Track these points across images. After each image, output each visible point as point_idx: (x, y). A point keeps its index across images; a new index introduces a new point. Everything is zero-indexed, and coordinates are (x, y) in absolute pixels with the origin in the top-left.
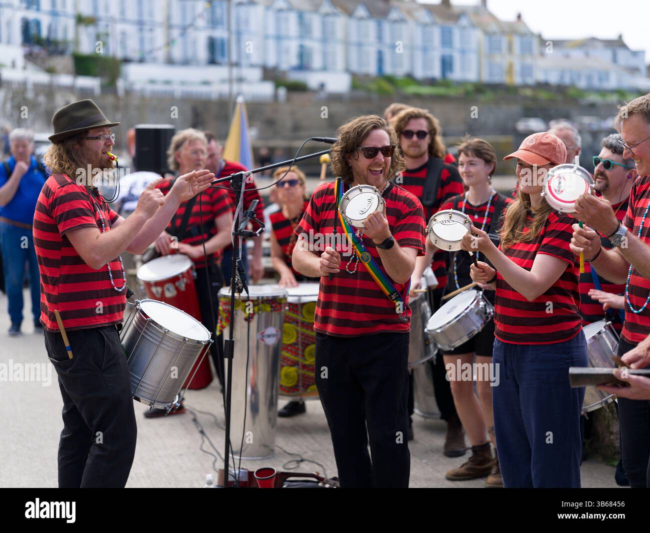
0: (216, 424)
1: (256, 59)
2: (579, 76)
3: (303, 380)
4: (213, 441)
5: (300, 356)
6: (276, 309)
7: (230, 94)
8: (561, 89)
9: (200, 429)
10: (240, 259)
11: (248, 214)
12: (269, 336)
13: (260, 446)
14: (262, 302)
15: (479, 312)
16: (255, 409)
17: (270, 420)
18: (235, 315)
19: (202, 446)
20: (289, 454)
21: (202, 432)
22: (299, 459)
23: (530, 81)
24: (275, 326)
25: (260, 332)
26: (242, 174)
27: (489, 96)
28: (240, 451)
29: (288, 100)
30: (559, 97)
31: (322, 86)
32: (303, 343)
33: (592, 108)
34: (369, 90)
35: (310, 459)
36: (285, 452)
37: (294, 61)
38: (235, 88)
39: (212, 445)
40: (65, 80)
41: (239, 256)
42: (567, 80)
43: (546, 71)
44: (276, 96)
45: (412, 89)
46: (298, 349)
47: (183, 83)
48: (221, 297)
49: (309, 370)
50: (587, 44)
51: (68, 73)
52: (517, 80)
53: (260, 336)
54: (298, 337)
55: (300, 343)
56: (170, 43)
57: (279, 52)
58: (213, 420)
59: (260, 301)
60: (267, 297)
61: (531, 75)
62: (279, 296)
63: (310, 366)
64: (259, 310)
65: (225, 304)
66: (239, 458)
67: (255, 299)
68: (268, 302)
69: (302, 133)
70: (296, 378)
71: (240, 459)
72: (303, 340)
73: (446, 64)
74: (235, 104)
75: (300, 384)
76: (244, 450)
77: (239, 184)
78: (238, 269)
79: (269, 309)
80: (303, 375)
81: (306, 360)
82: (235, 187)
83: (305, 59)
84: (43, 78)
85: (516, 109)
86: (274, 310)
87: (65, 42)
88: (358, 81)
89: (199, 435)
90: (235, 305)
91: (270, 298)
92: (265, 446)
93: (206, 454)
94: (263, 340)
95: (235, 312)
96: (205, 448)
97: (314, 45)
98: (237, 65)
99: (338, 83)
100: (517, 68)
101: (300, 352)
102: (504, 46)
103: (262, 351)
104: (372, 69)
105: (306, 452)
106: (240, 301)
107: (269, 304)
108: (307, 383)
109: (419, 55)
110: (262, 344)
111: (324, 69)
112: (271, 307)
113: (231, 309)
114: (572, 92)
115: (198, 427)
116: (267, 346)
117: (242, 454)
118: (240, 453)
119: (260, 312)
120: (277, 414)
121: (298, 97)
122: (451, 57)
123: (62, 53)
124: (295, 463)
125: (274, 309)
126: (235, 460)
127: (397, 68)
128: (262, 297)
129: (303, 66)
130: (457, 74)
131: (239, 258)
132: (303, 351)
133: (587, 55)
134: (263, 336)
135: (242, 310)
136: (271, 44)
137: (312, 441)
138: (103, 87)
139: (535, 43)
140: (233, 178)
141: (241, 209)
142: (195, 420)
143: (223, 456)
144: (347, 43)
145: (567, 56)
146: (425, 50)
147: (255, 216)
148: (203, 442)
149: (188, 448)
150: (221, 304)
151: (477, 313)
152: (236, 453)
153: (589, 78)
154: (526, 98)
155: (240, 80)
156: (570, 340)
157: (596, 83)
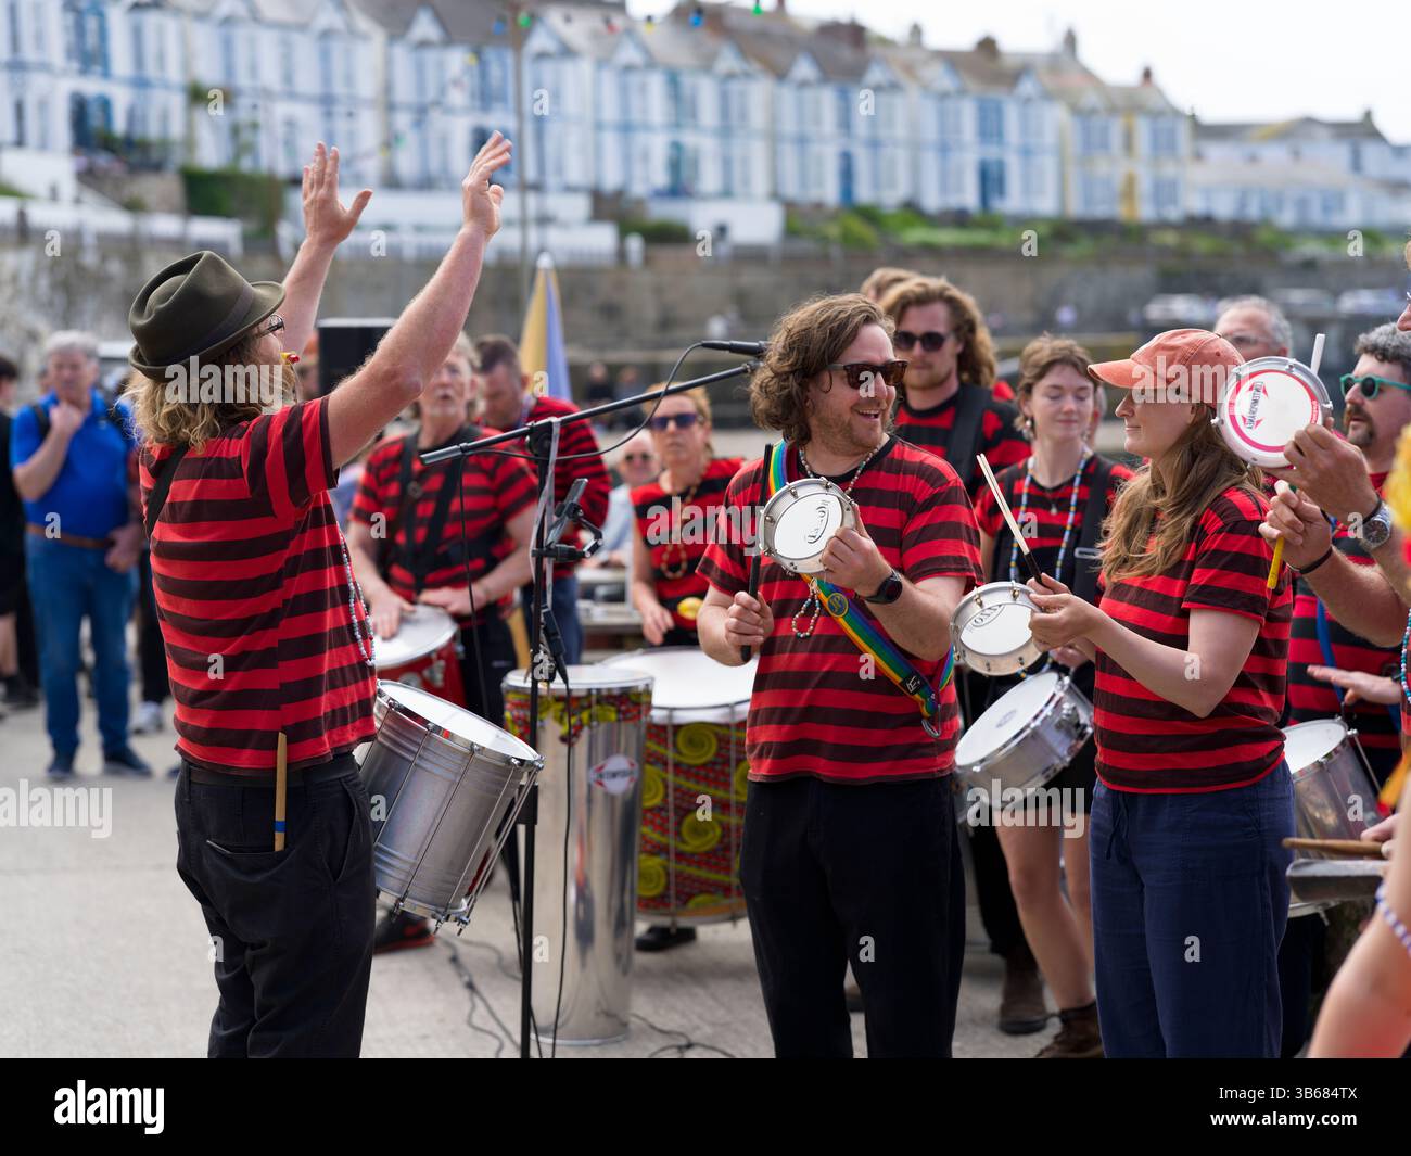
0: (501, 967)
1: (576, 173)
2: (1280, 201)
3: (677, 884)
4: (495, 1006)
5: (672, 834)
6: (629, 715)
7: (524, 250)
8: (1240, 230)
9: (466, 979)
10: (550, 608)
11: (566, 509)
12: (614, 775)
13: (597, 1014)
14: (599, 702)
15: (1063, 723)
16: (585, 934)
17: (618, 957)
18: (539, 731)
19: (470, 1016)
20: (662, 1032)
21: (471, 986)
22: (683, 1042)
23: (1174, 213)
24: (626, 753)
25: (594, 768)
26: (550, 424)
27: (1084, 247)
28: (553, 1027)
29: (647, 260)
30: (1238, 249)
31: (722, 231)
32: (677, 807)
33: (1308, 270)
34: (825, 239)
35: (707, 1043)
36: (653, 1027)
37: (660, 178)
38: (534, 237)
39: (492, 1014)
40: (166, 225)
41: (545, 602)
42: (1253, 211)
43: (1207, 192)
44: (622, 254)
45: (916, 235)
46: (666, 820)
47: (419, 228)
48: (508, 692)
49: (690, 863)
50: (1296, 132)
51: (172, 211)
52: (1145, 211)
53: (594, 776)
54: (666, 795)
55: (671, 807)
56: (390, 142)
57: (627, 159)
58: (493, 958)
59: (594, 699)
60: (609, 690)
61: (1174, 200)
62: (637, 687)
63: (693, 855)
64: (591, 717)
65: (518, 705)
66: (550, 1041)
67: (583, 693)
68: (612, 701)
69: (679, 334)
70: (663, 881)
71: (554, 1045)
72: (678, 802)
73: (991, 180)
74: (534, 270)
75: (672, 892)
76: (564, 1024)
77: (546, 445)
78: (545, 630)
79: (613, 717)
80: (679, 875)
81: (683, 842)
82: (535, 451)
83: (685, 172)
84: (117, 221)
85: (1142, 274)
86: (625, 719)
87: (165, 144)
88: (798, 219)
89: (464, 994)
90: (539, 709)
91: (616, 692)
92: (608, 1015)
93: (479, 1034)
94: (601, 784)
95: (539, 724)
96: (477, 1021)
97: (703, 144)
98: (538, 187)
99: (758, 224)
100: (1144, 185)
101: (671, 826)
102: (1116, 139)
103: (599, 809)
104: (830, 193)
105: (697, 1028)
106: (550, 699)
107: (613, 705)
108: (687, 890)
109: (930, 162)
110: (598, 792)
111: (727, 193)
112: (619, 711)
113: (531, 717)
114: (1264, 236)
115: (461, 976)
116: (610, 798)
117: (559, 1032)
118: (554, 1031)
119: (594, 723)
120: (633, 945)
121: (667, 255)
122: (1001, 165)
123: (157, 167)
124: (675, 1050)
125: (624, 716)
126: (543, 1047)
127: (885, 189)
128: (599, 690)
129: (678, 190)
130: (1012, 202)
131: (546, 607)
132: (679, 824)
133: (1296, 154)
134: (601, 776)
135: (555, 718)
136: (610, 140)
137: (710, 1002)
138: (248, 241)
139: (1183, 133)
140: (531, 431)
141: (549, 500)
142: (454, 960)
143: (518, 1038)
144: (774, 138)
145: (1253, 159)
146: (944, 149)
147: (581, 513)
148: (474, 1007)
149: (442, 1021)
150: (508, 706)
151: (1059, 726)
152: (545, 1032)
153: (1302, 204)
154: (1164, 251)
155: (544, 220)
156: (1255, 784)
157: (1316, 217)
